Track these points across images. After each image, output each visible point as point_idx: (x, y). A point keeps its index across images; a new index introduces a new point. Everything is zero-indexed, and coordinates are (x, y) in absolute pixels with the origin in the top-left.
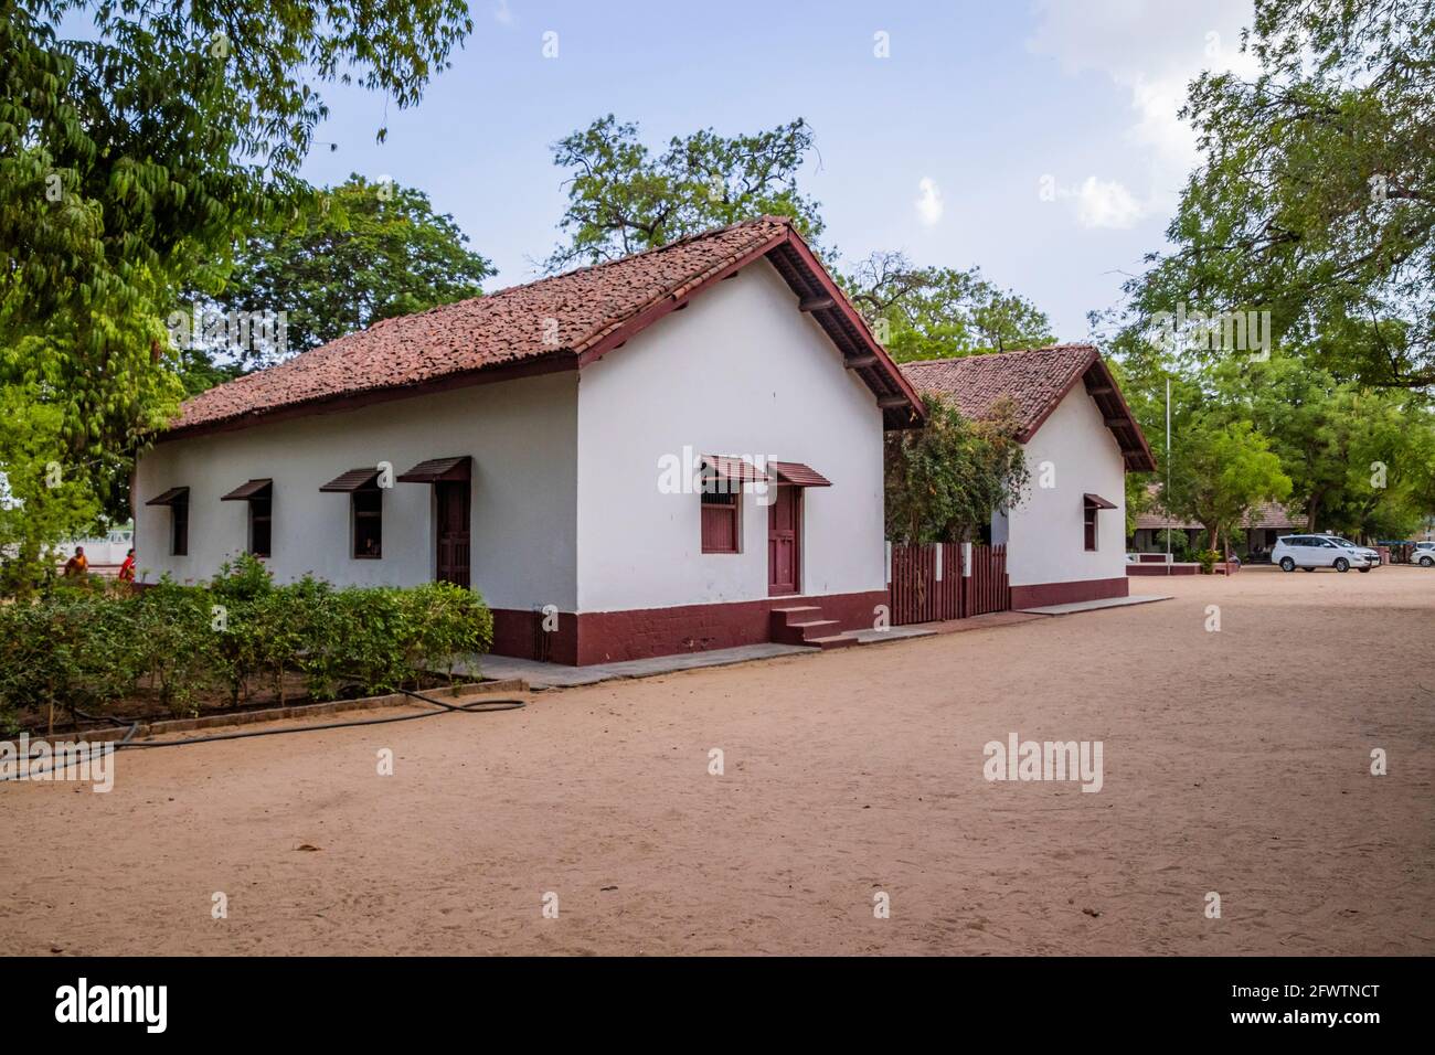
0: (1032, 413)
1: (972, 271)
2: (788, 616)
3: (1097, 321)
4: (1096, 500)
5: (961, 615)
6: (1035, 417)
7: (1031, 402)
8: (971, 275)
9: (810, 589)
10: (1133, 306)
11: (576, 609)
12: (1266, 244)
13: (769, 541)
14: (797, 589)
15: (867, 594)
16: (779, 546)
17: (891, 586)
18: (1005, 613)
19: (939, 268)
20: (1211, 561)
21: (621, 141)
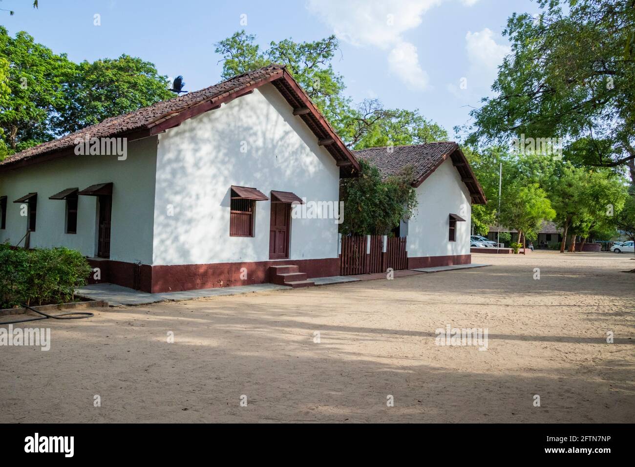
0: (421, 173)
1: (415, 111)
2: (277, 270)
3: (458, 131)
4: (455, 217)
5: (380, 271)
6: (422, 175)
7: (422, 167)
8: (415, 113)
9: (294, 256)
10: (476, 124)
11: (152, 263)
12: (541, 94)
13: (271, 231)
14: (287, 256)
15: (326, 260)
16: (277, 234)
17: (341, 256)
18: (404, 270)
19: (401, 110)
20: (517, 247)
21: (246, 42)
